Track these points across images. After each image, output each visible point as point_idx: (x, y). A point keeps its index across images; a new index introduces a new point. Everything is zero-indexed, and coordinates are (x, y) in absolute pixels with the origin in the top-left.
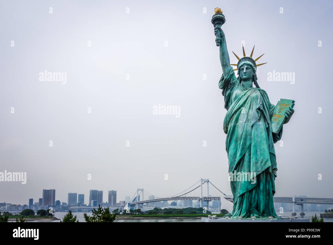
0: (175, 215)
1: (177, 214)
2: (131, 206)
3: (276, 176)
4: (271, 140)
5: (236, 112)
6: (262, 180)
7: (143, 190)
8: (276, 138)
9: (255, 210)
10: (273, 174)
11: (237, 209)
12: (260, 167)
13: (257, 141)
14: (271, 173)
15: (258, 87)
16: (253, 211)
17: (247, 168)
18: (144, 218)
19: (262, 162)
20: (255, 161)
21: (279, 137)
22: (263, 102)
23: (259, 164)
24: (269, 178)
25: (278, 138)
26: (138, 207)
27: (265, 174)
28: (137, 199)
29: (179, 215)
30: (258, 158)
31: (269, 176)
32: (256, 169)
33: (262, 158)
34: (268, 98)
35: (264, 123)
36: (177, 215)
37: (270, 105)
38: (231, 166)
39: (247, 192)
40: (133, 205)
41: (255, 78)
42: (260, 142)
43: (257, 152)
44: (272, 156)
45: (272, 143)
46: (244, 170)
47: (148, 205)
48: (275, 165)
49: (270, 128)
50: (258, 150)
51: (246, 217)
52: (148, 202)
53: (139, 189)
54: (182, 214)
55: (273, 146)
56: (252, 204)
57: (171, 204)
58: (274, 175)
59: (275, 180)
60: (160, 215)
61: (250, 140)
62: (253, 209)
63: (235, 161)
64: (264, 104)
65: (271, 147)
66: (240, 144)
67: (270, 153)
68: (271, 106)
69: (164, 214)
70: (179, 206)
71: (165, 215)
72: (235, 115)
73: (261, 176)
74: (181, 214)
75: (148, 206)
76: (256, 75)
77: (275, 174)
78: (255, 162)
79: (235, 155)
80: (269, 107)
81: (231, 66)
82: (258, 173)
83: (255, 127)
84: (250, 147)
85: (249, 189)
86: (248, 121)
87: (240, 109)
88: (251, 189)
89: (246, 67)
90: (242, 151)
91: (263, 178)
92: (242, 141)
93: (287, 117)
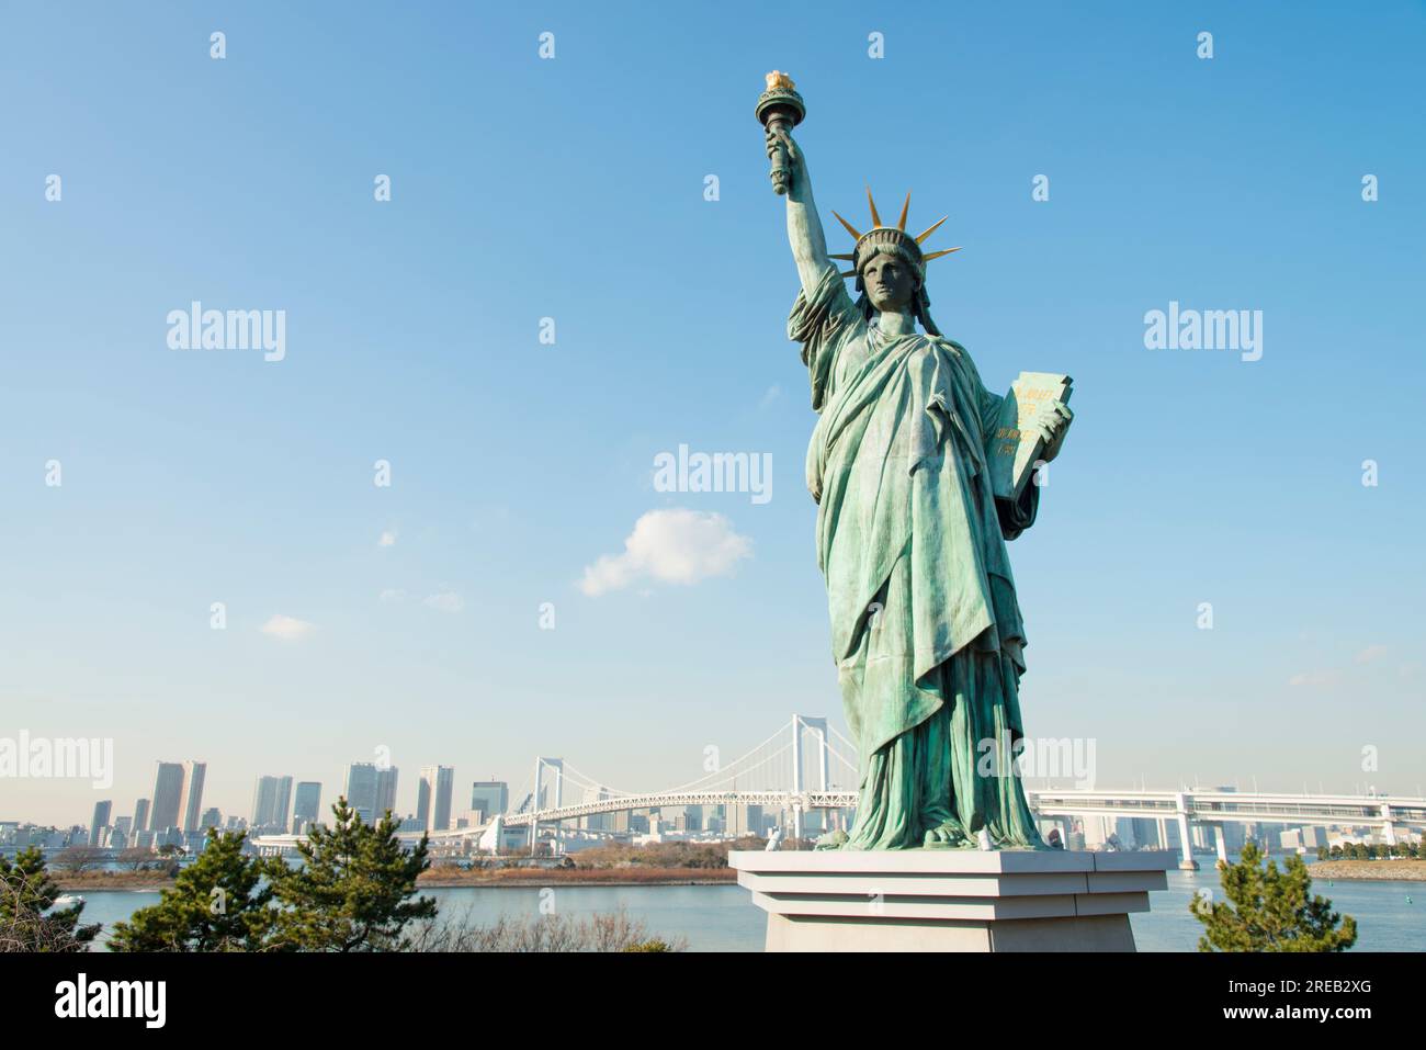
3: (1022, 670)
4: (992, 524)
5: (849, 420)
6: (964, 683)
8: (1015, 521)
9: (945, 812)
10: (1010, 660)
11: (868, 809)
12: (950, 630)
13: (933, 528)
14: (995, 653)
15: (932, 330)
16: (935, 816)
17: (901, 635)
19: (957, 611)
20: (928, 607)
21: (1024, 515)
22: (952, 383)
23: (945, 618)
24: (990, 675)
25: (1022, 520)
26: (539, 838)
27: (975, 659)
30: (940, 593)
31: (989, 666)
33: (956, 593)
34: (974, 372)
35: (960, 460)
37: (983, 395)
38: (841, 629)
39: (903, 735)
41: (921, 302)
42: (947, 530)
43: (939, 572)
44: (1002, 587)
45: (998, 538)
46: (887, 641)
48: (1015, 621)
49: (984, 480)
50: (940, 563)
51: (906, 842)
55: (1000, 551)
56: (930, 786)
58: (1014, 662)
59: (1018, 682)
61: (906, 525)
62: (938, 808)
63: (853, 606)
64: (959, 391)
65: (992, 551)
66: (869, 540)
67: (990, 575)
68: (985, 402)
72: (848, 430)
73: (960, 664)
76: (923, 291)
77: (1019, 662)
78: (932, 610)
79: (851, 583)
80: (981, 401)
81: (832, 260)
83: (921, 474)
84: (906, 551)
85: (914, 719)
86: (898, 453)
87: (865, 412)
88: (919, 722)
89: (883, 262)
90: (877, 569)
91: (967, 674)
92: (877, 528)
93: (1047, 437)
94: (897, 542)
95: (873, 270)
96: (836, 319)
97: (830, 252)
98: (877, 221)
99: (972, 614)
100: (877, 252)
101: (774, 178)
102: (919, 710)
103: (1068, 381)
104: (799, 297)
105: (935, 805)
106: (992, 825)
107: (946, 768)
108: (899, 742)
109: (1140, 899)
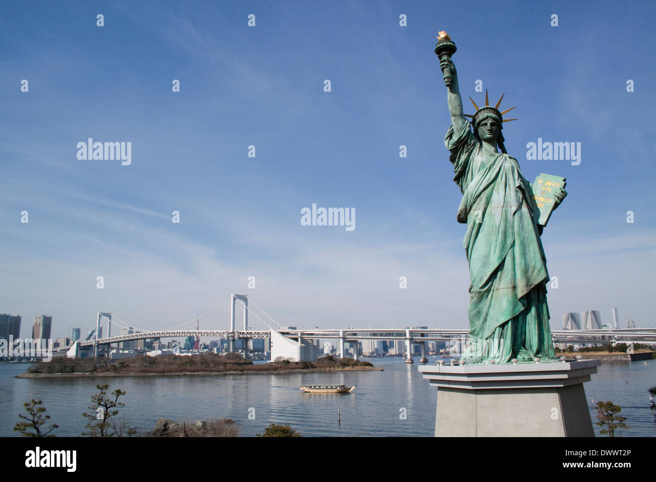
5: (485, 189)
6: (534, 299)
12: (531, 278)
13: (524, 237)
17: (511, 280)
19: (533, 271)
20: (524, 269)
22: (520, 176)
23: (530, 274)
35: (528, 209)
39: (512, 319)
42: (528, 238)
43: (526, 255)
61: (512, 235)
79: (486, 257)
82: (529, 287)
83: (518, 215)
84: (513, 245)
85: (516, 313)
86: (507, 205)
87: (491, 186)
88: (517, 314)
89: (490, 122)
90: (502, 252)
91: (534, 296)
92: (500, 236)
93: (558, 201)
94: (509, 242)
95: (486, 124)
96: (470, 144)
97: (465, 113)
98: (487, 103)
99: (539, 271)
100: (487, 117)
101: (446, 80)
102: (517, 309)
103: (565, 180)
104: (449, 131)
105: (519, 345)
106: (543, 352)
107: (524, 331)
108: (510, 322)
109: (588, 378)
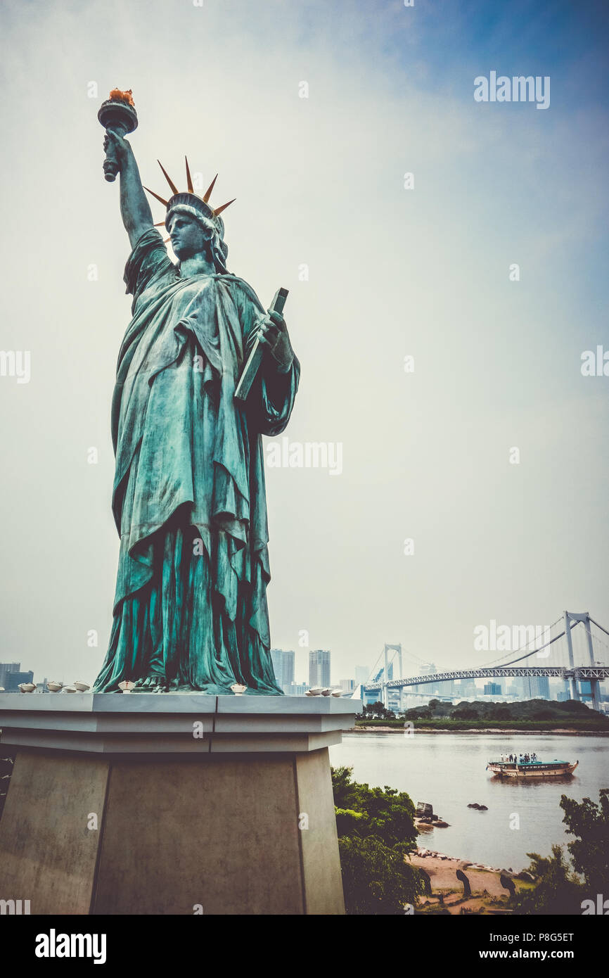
0: (484, 721)
1: (492, 719)
2: (370, 695)
5: (126, 348)
7: (400, 648)
9: (160, 663)
12: (157, 509)
13: (157, 427)
16: (154, 666)
17: (129, 517)
18: (393, 730)
19: (164, 493)
20: (142, 491)
23: (155, 500)
26: (389, 699)
28: (385, 674)
29: (497, 722)
30: (154, 479)
32: (141, 515)
33: (165, 478)
35: (196, 369)
36: (492, 722)
39: (126, 598)
40: (375, 692)
42: (168, 427)
43: (154, 462)
46: (123, 522)
47: (417, 690)
49: (222, 384)
50: (158, 455)
52: (416, 684)
53: (390, 644)
54: (509, 718)
57: (483, 688)
60: (439, 722)
61: (141, 425)
62: (156, 659)
64: (220, 314)
65: (218, 442)
66: (121, 441)
67: (214, 463)
69: (452, 719)
70: (510, 694)
71: (455, 722)
73: (168, 540)
74: (503, 719)
75: (417, 695)
78: (144, 494)
82: (149, 529)
84: (140, 447)
86: (146, 369)
87: (136, 339)
89: (176, 220)
90: (122, 463)
92: (124, 432)
93: (263, 341)
94: (135, 441)
99: (172, 494)
100: (172, 213)
108: (125, 605)
